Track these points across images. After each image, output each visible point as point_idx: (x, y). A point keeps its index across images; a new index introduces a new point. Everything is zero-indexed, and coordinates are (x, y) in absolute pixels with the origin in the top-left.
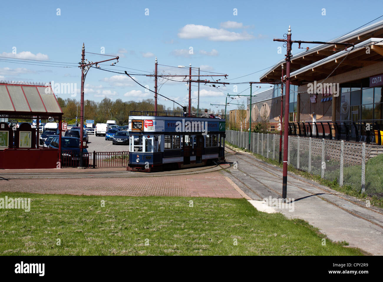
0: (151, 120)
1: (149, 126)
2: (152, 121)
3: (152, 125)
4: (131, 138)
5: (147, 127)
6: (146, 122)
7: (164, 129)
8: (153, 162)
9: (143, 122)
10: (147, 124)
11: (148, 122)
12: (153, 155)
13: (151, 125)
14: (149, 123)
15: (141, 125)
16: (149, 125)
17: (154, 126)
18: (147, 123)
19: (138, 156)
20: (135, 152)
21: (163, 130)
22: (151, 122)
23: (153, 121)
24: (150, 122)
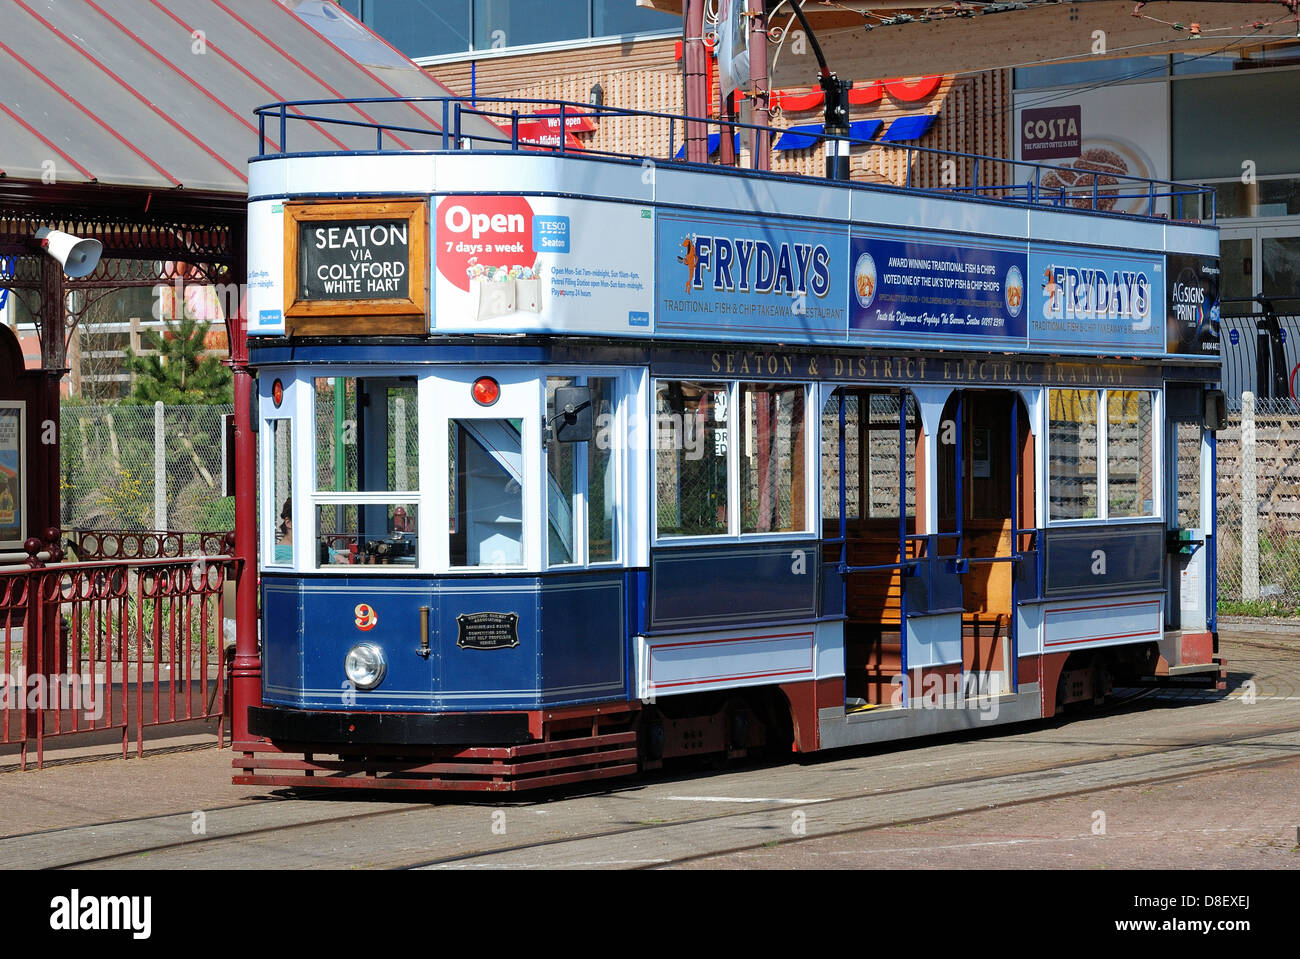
0: (514, 200)
1: (493, 261)
2: (528, 213)
3: (528, 258)
4: (276, 414)
5: (463, 283)
6: (458, 219)
7: (646, 302)
8: (544, 685)
9: (416, 225)
10: (461, 248)
11: (480, 223)
12: (544, 597)
13: (510, 260)
14: (490, 237)
15: (398, 252)
16: (484, 258)
17: (547, 260)
18: (466, 237)
19: (366, 617)
20: (325, 570)
21: (637, 317)
22: (515, 222)
23: (541, 207)
24: (500, 223)
